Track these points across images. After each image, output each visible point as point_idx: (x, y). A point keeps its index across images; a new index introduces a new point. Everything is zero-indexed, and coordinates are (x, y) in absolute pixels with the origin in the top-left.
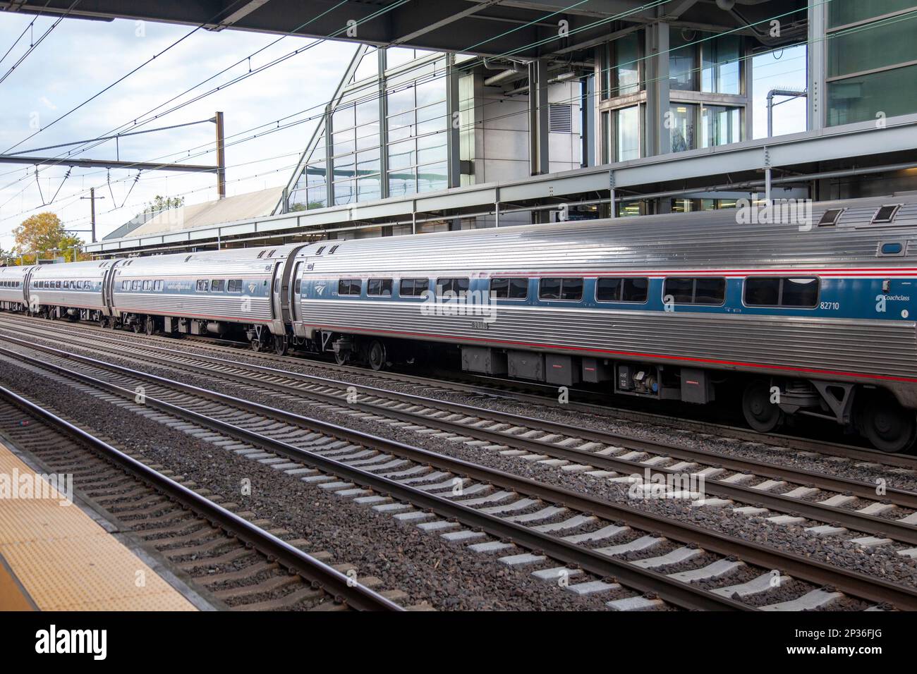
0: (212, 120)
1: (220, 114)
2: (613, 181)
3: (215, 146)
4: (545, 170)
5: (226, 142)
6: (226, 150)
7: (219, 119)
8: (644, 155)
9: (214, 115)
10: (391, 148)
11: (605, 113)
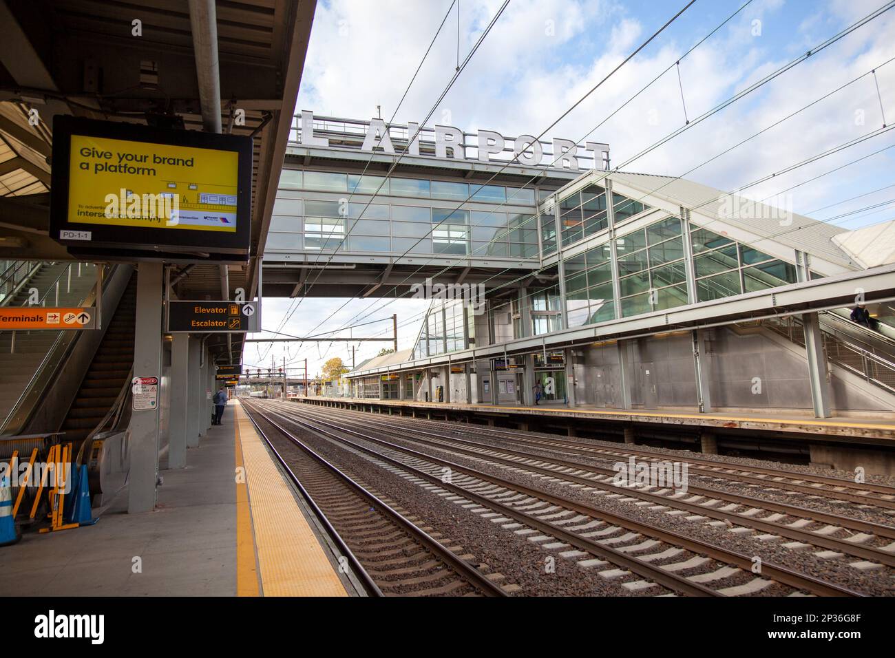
0: (392, 318)
1: (395, 315)
2: (505, 348)
3: (393, 328)
4: (494, 342)
5: (398, 326)
6: (398, 329)
7: (395, 317)
8: (515, 338)
9: (393, 316)
10: (447, 332)
11: (514, 320)
